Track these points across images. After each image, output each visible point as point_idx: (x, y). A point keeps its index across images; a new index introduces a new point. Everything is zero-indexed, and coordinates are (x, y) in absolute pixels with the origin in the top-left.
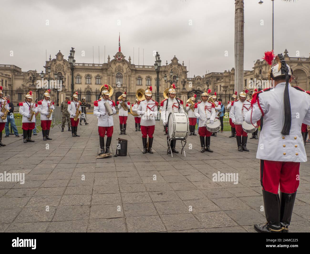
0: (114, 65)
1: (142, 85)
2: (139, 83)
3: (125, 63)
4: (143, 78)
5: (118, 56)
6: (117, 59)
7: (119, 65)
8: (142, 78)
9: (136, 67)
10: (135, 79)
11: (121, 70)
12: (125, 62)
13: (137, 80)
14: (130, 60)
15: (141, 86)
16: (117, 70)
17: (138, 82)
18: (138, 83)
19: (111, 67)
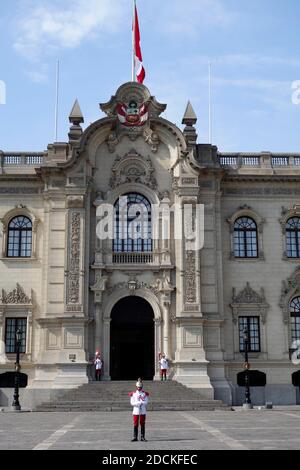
0: (104, 150)
1: (259, 256)
2: (242, 247)
3: (163, 138)
4: (264, 222)
5: (127, 105)
6: (122, 119)
7: (133, 151)
8: (258, 221)
9: (224, 161)
10: (219, 225)
11: (143, 178)
12: (164, 131)
13: (231, 232)
14: (189, 122)
15: (257, 265)
16: (123, 179)
17: (237, 241)
18: (237, 247)
19: (88, 161)
